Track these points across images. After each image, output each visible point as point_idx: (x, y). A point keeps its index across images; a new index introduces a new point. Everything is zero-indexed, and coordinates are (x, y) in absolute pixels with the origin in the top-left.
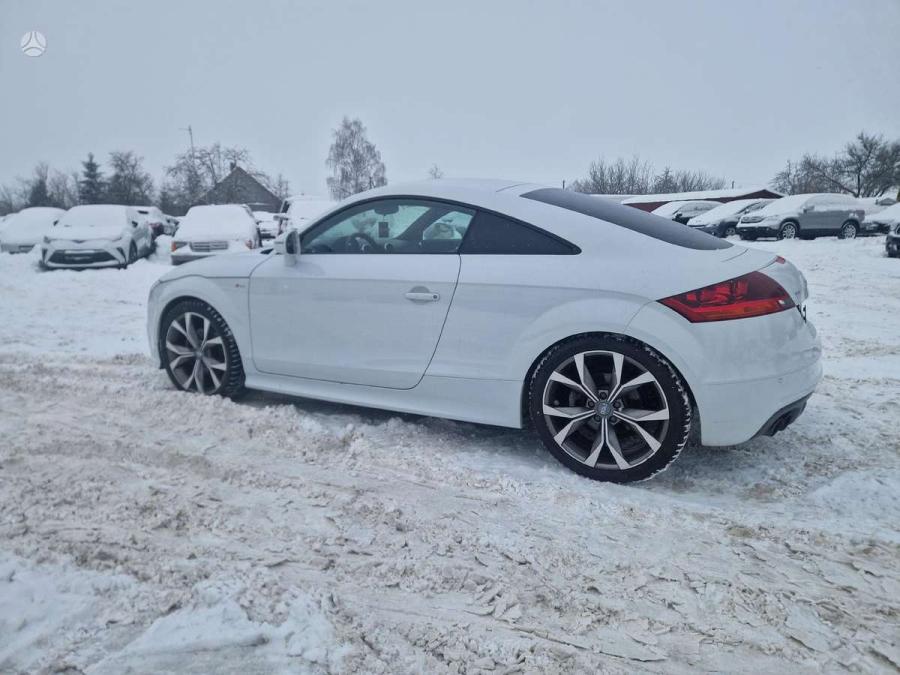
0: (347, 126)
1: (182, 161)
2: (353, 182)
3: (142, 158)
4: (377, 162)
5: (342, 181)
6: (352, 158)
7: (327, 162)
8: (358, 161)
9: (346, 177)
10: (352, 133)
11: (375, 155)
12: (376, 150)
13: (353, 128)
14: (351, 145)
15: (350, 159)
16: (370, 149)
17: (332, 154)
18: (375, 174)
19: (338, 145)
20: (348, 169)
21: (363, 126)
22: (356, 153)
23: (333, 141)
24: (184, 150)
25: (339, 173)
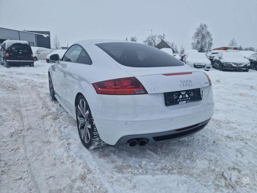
0: (201, 26)
1: (147, 39)
2: (200, 44)
3: (137, 39)
4: (210, 38)
5: (197, 44)
6: (201, 36)
7: (192, 38)
8: (203, 37)
9: (198, 42)
10: (203, 28)
11: (210, 35)
12: (210, 34)
13: (203, 27)
14: (202, 32)
15: (200, 37)
16: (208, 33)
17: (195, 35)
18: (208, 42)
19: (197, 33)
20: (199, 40)
21: (207, 26)
22: (203, 35)
23: (196, 31)
24: (148, 36)
25: (196, 41)
